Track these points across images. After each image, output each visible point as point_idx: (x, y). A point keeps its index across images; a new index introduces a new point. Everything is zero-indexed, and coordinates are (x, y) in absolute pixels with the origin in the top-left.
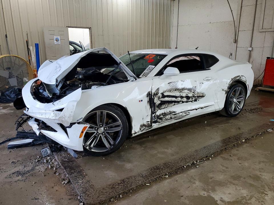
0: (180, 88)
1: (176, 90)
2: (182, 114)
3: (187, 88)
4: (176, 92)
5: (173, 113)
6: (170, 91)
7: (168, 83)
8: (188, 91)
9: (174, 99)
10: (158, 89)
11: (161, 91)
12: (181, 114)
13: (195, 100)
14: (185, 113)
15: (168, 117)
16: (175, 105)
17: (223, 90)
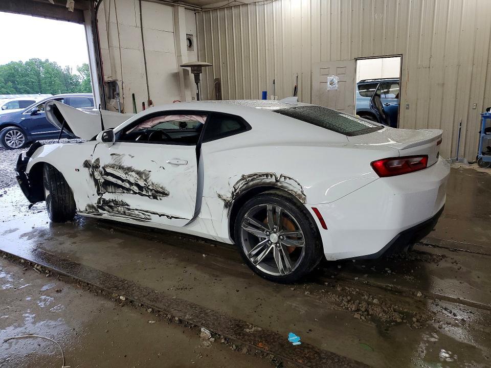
0: (125, 167)
1: (121, 168)
2: (138, 213)
3: (136, 169)
4: (120, 171)
5: (126, 207)
6: (113, 168)
7: (112, 155)
8: (137, 176)
9: (119, 182)
10: (98, 160)
11: (102, 165)
12: (136, 212)
13: (155, 197)
14: (143, 214)
15: (121, 209)
16: (124, 192)
17: (219, 196)
